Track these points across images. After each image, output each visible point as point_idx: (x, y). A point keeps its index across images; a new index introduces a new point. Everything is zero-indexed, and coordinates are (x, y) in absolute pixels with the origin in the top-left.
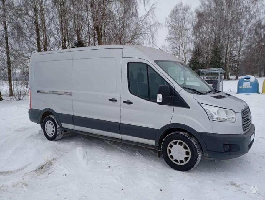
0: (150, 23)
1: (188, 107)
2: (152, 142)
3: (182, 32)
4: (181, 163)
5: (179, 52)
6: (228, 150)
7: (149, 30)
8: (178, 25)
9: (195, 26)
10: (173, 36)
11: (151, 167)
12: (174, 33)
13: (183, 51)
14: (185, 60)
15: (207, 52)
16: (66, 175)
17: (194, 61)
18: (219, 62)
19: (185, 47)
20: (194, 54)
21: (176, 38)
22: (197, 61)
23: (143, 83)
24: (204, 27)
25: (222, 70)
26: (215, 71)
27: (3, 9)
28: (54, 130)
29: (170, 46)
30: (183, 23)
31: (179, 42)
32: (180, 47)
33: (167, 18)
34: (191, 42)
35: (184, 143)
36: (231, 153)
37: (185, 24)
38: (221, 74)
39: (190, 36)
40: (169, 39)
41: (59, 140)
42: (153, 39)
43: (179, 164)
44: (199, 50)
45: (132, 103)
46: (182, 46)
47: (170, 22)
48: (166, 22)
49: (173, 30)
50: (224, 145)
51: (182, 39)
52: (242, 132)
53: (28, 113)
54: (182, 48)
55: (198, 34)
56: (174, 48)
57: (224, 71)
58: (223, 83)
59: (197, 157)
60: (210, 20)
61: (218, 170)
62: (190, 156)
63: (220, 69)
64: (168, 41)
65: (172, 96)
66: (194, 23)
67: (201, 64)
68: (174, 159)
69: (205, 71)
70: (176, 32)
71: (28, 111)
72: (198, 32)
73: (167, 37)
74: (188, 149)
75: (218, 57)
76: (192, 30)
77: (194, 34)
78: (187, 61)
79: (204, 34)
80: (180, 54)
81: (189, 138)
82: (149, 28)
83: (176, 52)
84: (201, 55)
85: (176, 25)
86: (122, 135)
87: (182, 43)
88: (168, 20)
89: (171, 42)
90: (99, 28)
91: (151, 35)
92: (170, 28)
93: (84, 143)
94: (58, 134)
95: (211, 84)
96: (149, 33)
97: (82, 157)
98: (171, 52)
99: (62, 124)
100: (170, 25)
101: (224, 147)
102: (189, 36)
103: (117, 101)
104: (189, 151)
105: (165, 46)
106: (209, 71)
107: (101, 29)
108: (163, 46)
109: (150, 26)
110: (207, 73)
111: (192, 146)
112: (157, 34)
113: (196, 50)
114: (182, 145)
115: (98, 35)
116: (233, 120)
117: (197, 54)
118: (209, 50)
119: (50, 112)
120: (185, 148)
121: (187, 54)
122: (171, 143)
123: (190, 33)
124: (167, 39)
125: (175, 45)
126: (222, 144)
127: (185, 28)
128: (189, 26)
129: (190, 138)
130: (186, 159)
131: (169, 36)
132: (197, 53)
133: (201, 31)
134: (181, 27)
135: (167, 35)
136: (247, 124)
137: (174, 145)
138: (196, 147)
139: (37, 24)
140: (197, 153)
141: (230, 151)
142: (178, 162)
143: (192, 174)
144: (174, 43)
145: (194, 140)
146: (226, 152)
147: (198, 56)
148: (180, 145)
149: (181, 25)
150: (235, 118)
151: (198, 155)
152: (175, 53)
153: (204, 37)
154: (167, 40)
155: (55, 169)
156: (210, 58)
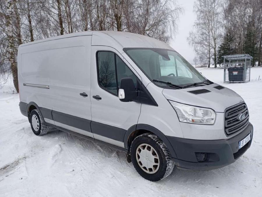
0: (171, 8)
1: (156, 105)
2: (122, 144)
3: (211, 17)
4: (150, 172)
5: (208, 38)
6: (203, 160)
7: (171, 16)
8: (207, 9)
9: (227, 9)
10: (201, 21)
11: (119, 173)
12: (203, 18)
13: (213, 37)
14: (214, 47)
15: (240, 37)
16: (22, 179)
17: (224, 47)
18: (253, 48)
19: (215, 33)
20: (225, 39)
21: (205, 23)
22: (229, 47)
23: (125, 74)
24: (237, 10)
25: (248, 56)
26: (241, 57)
27: (27, 3)
28: (38, 124)
29: (198, 32)
30: (213, 6)
31: (208, 27)
32: (209, 32)
33: (195, 2)
34: (222, 27)
35: (152, 148)
36: (207, 163)
37: (216, 8)
38: (248, 61)
39: (221, 21)
40: (197, 25)
41: (42, 135)
42: (175, 25)
43: (148, 172)
44: (230, 34)
45: (100, 99)
46: (212, 32)
47: (199, 6)
48: (194, 7)
49: (202, 15)
50: (196, 153)
51: (212, 24)
52: (225, 137)
53: (19, 106)
54: (211, 34)
55: (230, 18)
56: (203, 34)
57: (251, 57)
58: (250, 71)
59: (166, 167)
60: (243, 2)
61: (198, 181)
62: (158, 164)
63: (246, 55)
64: (197, 28)
65: (138, 91)
66: (226, 6)
67: (232, 50)
68: (143, 166)
69: (229, 58)
70: (205, 17)
71: (19, 104)
72: (230, 16)
73: (196, 23)
74: (157, 156)
75: (252, 41)
76: (223, 14)
77: (226, 17)
78: (217, 47)
79: (237, 18)
80: (209, 40)
81: (157, 142)
82: (170, 14)
83: (205, 38)
84: (233, 41)
85: (205, 9)
86: (94, 134)
87: (212, 29)
88: (196, 5)
89: (200, 27)
90: (118, 16)
91: (172, 22)
92: (198, 13)
93: (67, 139)
94: (42, 129)
95: (236, 71)
96: (170, 19)
97: (52, 158)
98: (199, 38)
99: (45, 119)
100: (198, 10)
101: (197, 156)
102: (219, 20)
103: (87, 96)
104: (158, 158)
105: (192, 32)
106: (234, 57)
107: (120, 18)
108: (191, 32)
109: (171, 11)
110: (232, 59)
111: (161, 152)
112: (179, 20)
113: (227, 35)
114: (150, 150)
115: (117, 24)
116: (213, 122)
117: (228, 40)
118: (241, 34)
119: (34, 106)
120: (154, 154)
121: (217, 40)
122: (140, 147)
123: (221, 17)
124: (195, 24)
125: (204, 31)
126: (194, 153)
127: (215, 12)
128: (220, 10)
129: (159, 143)
130: (155, 167)
131: (198, 22)
132: (229, 38)
133: (233, 15)
134: (210, 11)
135: (196, 21)
136: (239, 124)
137: (142, 150)
138: (166, 154)
139: (60, 17)
140: (166, 161)
141: (206, 160)
142: (147, 170)
143: (162, 186)
144: (203, 28)
145: (163, 145)
146: (200, 162)
147: (230, 41)
148: (148, 150)
149: (211, 9)
150: (215, 119)
151: (168, 163)
152: (203, 39)
153: (237, 20)
154: (195, 26)
155: (18, 170)
156: (242, 43)
